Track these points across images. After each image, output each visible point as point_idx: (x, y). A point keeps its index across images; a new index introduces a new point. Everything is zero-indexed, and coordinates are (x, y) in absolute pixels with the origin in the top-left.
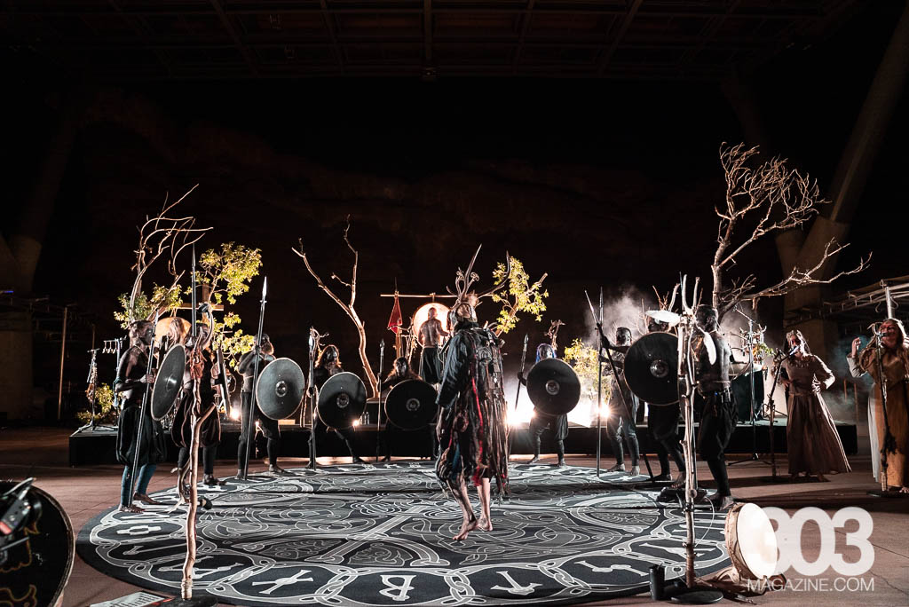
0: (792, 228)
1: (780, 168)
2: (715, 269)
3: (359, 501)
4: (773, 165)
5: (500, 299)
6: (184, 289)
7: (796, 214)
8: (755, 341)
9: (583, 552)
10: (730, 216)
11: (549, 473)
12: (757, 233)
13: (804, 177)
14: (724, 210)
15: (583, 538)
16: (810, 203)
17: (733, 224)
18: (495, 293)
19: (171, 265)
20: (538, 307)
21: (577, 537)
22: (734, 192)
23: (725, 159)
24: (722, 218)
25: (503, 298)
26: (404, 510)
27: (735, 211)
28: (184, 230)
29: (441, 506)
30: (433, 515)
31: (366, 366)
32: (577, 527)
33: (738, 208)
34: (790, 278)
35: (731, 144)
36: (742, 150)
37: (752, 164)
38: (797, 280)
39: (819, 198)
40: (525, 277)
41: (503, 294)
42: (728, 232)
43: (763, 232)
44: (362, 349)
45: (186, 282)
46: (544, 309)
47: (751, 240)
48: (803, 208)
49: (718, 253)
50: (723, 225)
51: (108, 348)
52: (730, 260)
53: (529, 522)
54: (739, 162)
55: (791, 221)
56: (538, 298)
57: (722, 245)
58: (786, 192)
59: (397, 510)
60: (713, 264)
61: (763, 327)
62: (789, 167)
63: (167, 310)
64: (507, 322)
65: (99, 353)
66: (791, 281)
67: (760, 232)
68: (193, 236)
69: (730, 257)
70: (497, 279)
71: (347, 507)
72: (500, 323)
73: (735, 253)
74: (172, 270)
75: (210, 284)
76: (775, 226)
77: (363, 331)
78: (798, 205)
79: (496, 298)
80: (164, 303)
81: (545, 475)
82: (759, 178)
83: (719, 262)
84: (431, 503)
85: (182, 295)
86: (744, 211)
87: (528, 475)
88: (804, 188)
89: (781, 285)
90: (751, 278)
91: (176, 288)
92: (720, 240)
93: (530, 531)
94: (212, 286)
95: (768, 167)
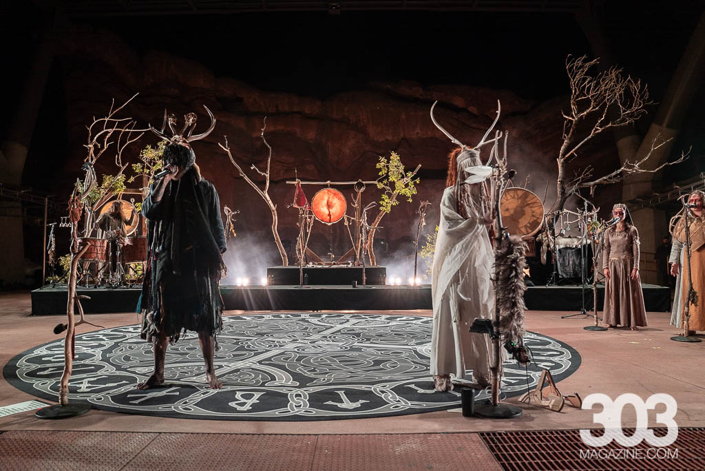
0: (625, 126)
1: (617, 76)
2: (560, 161)
3: (247, 340)
4: (611, 73)
5: (383, 186)
6: (128, 178)
7: (629, 113)
8: (589, 220)
9: (415, 378)
10: (573, 118)
11: (411, 322)
12: (595, 131)
13: (636, 83)
14: (569, 113)
15: (421, 368)
16: (640, 105)
17: (576, 124)
18: (379, 181)
19: (118, 159)
20: (410, 192)
21: (416, 367)
22: (577, 97)
23: (570, 69)
24: (567, 119)
25: (386, 185)
26: (280, 346)
27: (578, 113)
28: (127, 130)
29: (312, 344)
30: (303, 350)
31: (278, 241)
32: (418, 360)
33: (580, 111)
34: (623, 168)
35: (576, 56)
36: (585, 61)
37: (593, 72)
38: (628, 170)
39: (649, 100)
40: (402, 167)
41: (385, 182)
42: (571, 130)
43: (600, 130)
44: (274, 227)
45: (129, 172)
46: (415, 192)
47: (590, 137)
48: (634, 108)
49: (563, 148)
50: (567, 125)
51: (64, 223)
52: (572, 154)
53: (380, 356)
54: (583, 71)
55: (624, 120)
56: (411, 184)
57: (566, 141)
58: (620, 95)
59: (276, 346)
60: (558, 157)
61: (597, 208)
62: (624, 75)
63: (114, 193)
64: (387, 204)
65: (57, 227)
66: (623, 171)
67: (598, 129)
68: (135, 135)
69: (572, 151)
70: (380, 170)
71: (237, 343)
72: (382, 206)
73: (576, 148)
74: (119, 163)
75: (149, 174)
76: (610, 125)
77: (276, 212)
78: (630, 107)
79: (380, 186)
80: (112, 190)
81: (408, 323)
82: (598, 84)
83: (564, 155)
84: (306, 341)
85: (125, 183)
86: (585, 113)
87: (395, 323)
88: (635, 91)
89: (614, 174)
90: (589, 169)
91: (121, 177)
92: (565, 137)
93: (377, 363)
94: (150, 175)
95: (607, 75)
